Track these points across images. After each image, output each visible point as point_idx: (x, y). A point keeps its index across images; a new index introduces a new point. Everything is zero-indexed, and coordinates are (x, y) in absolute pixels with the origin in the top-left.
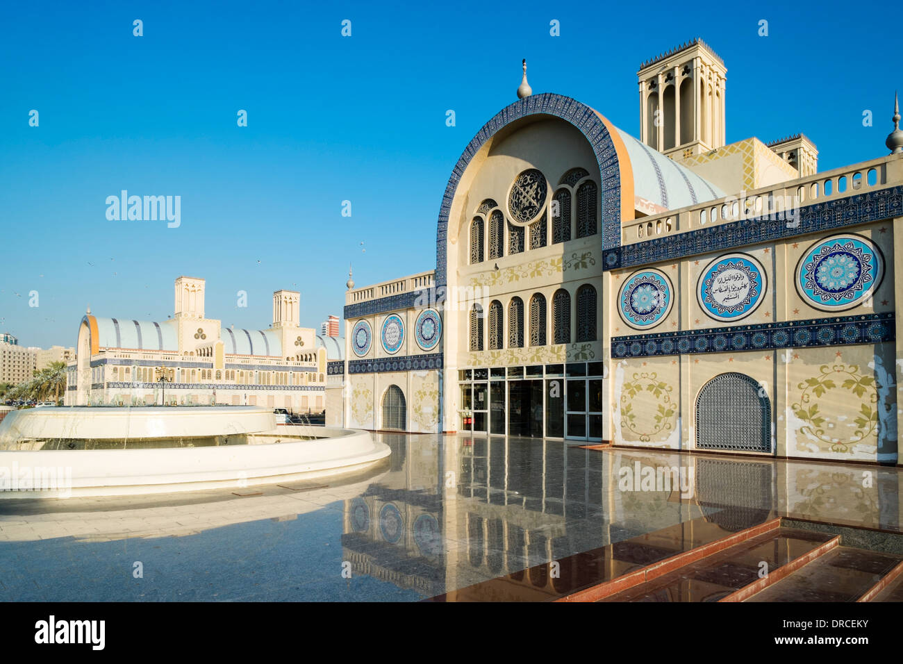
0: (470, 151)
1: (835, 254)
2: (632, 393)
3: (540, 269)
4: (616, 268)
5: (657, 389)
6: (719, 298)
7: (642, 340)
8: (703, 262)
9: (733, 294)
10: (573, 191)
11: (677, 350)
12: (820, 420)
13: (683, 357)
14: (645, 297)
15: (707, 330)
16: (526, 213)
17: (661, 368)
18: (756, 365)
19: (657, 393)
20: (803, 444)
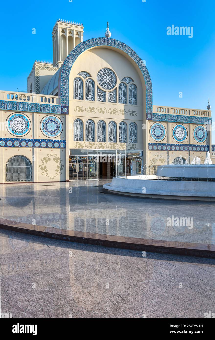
1: (200, 130)
3: (115, 111)
5: (162, 160)
6: (177, 135)
7: (157, 145)
8: (174, 124)
9: (180, 135)
10: (128, 85)
11: (167, 149)
13: (169, 151)
14: (158, 132)
16: (106, 86)
17: (162, 154)
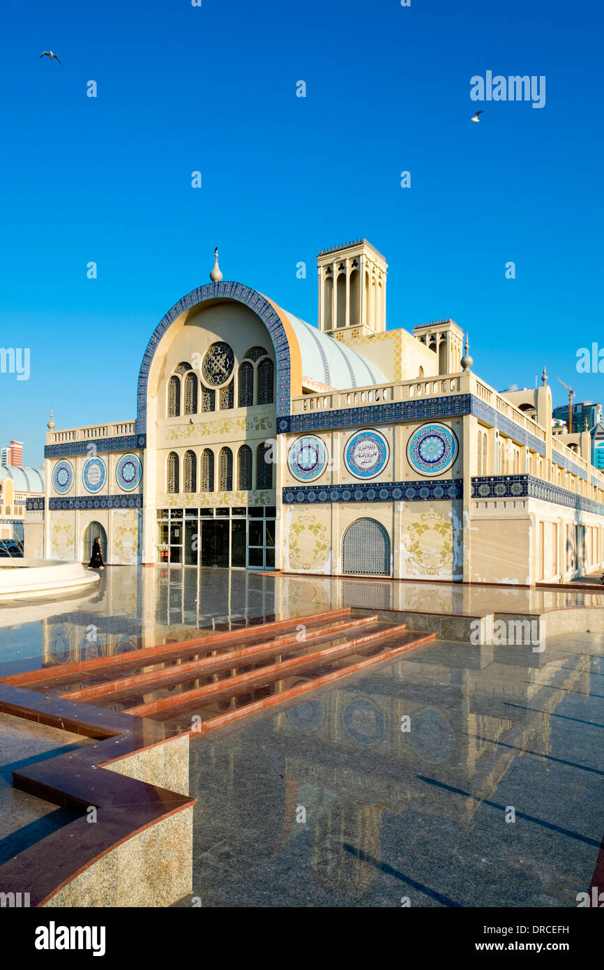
0: (168, 319)
1: (430, 436)
2: (298, 531)
3: (228, 427)
4: (288, 431)
5: (315, 528)
6: (358, 461)
7: (305, 490)
8: (349, 434)
9: (367, 459)
10: (255, 365)
11: (330, 499)
12: (420, 552)
13: (334, 504)
15: (351, 485)
16: (216, 378)
17: (318, 512)
18: (381, 512)
19: (316, 532)
20: (409, 570)
